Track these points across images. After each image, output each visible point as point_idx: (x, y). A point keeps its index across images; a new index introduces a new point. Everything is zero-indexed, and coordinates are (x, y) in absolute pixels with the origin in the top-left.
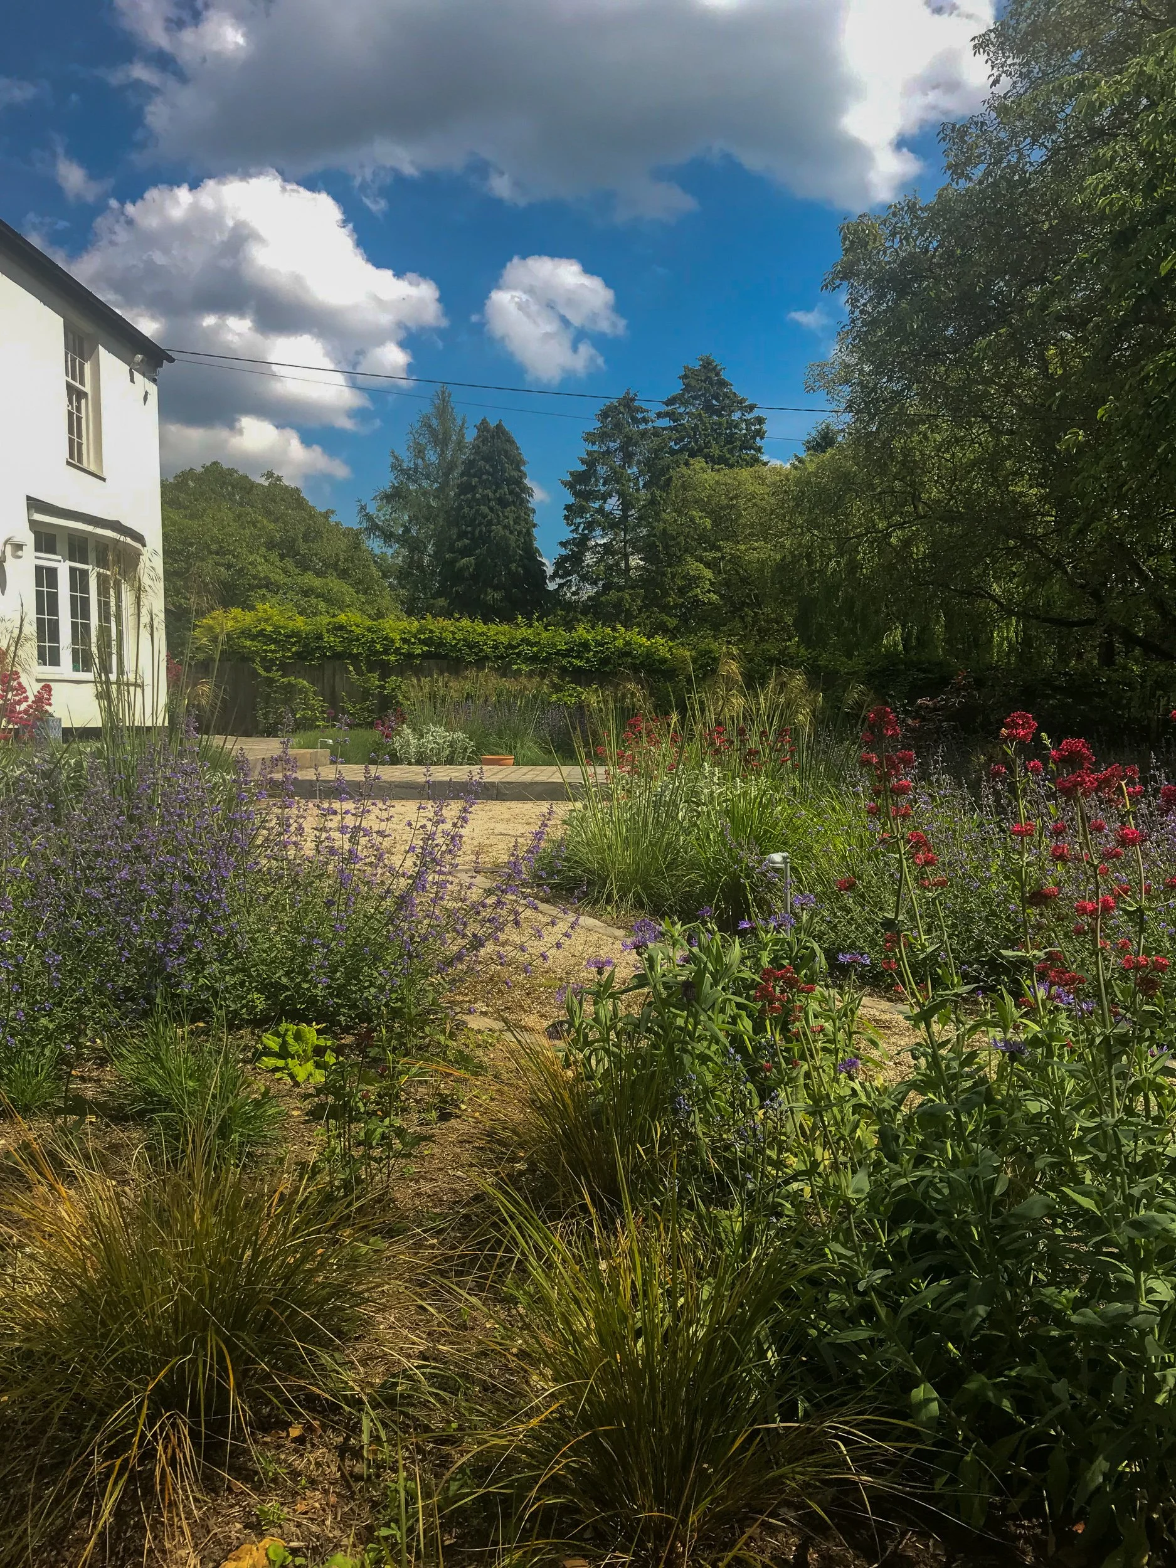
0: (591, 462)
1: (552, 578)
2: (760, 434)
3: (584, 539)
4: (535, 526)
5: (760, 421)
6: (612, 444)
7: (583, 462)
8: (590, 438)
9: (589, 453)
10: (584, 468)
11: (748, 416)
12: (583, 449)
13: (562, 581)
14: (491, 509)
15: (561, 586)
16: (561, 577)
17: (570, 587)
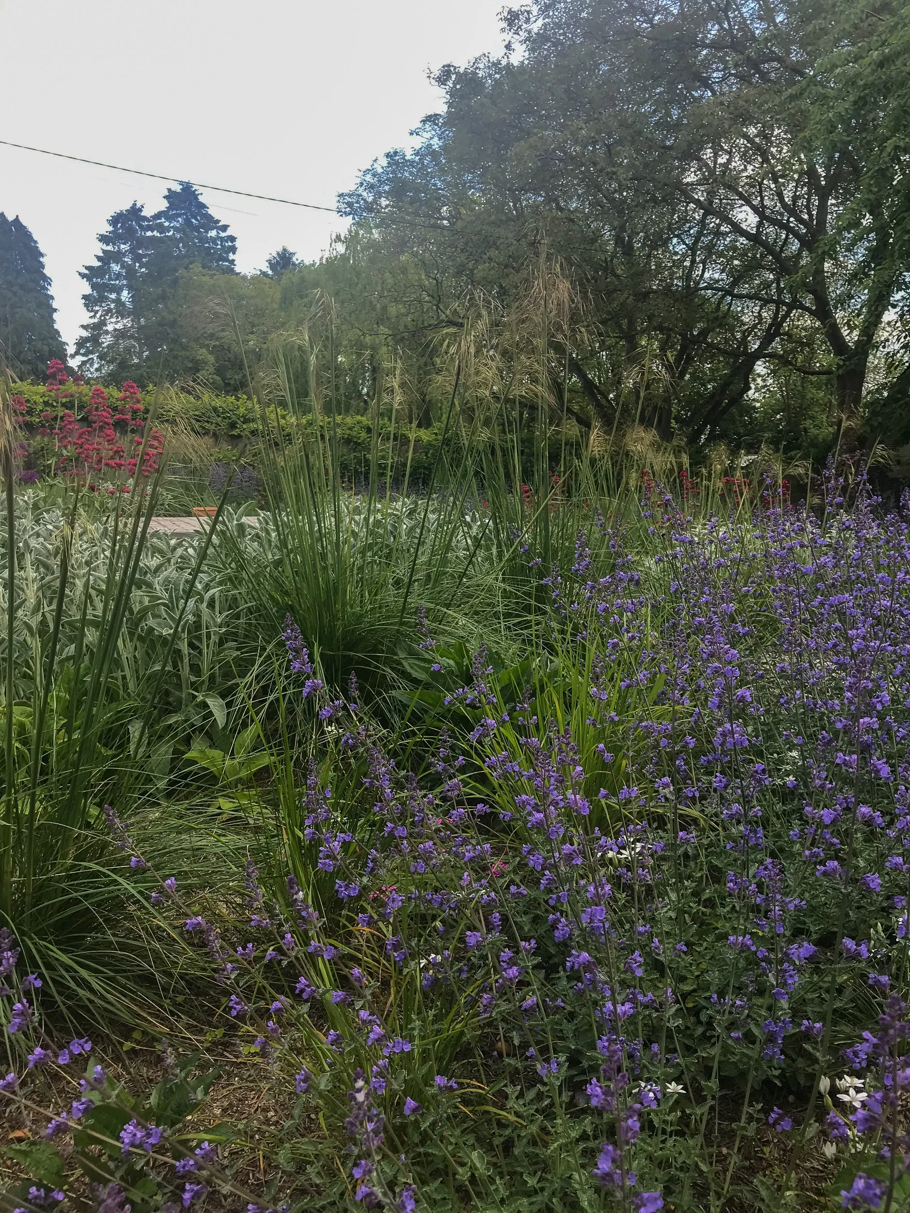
0: (106, 258)
1: (73, 356)
2: (233, 250)
3: (102, 323)
4: (55, 310)
5: (232, 239)
6: (122, 246)
7: (99, 258)
8: (103, 239)
9: (104, 251)
10: (100, 264)
11: (223, 234)
12: (98, 248)
13: (85, 359)
14: (15, 294)
15: (84, 363)
16: (83, 355)
17: (92, 364)
